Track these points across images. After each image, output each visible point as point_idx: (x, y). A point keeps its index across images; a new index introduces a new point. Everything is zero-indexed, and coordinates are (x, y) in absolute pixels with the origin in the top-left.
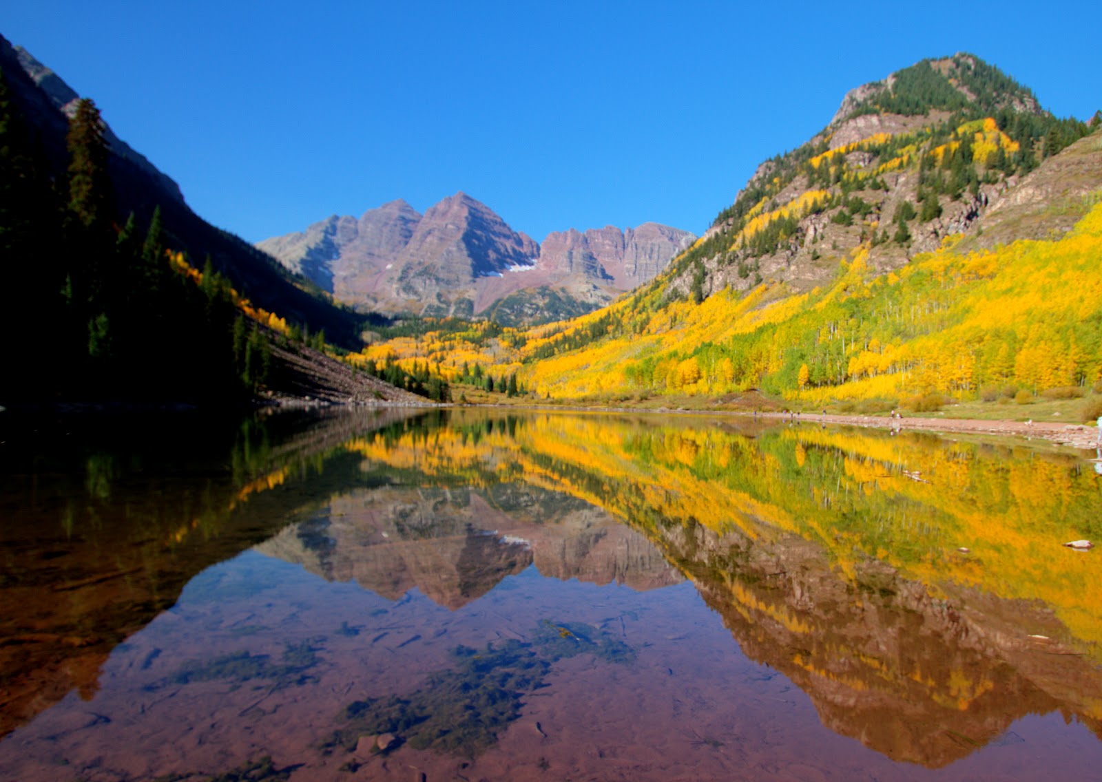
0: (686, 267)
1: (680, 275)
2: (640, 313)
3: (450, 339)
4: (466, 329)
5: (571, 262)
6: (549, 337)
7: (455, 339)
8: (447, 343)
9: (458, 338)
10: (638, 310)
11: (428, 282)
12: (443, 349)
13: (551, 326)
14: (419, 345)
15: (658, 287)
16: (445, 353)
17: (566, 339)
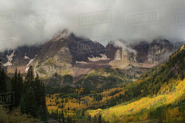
0: (176, 62)
1: (174, 66)
2: (156, 83)
3: (65, 97)
4: (73, 92)
5: (121, 55)
6: (113, 95)
7: (68, 97)
8: (64, 99)
9: (69, 96)
10: (155, 82)
11: (51, 67)
12: (63, 102)
13: (113, 90)
14: (52, 100)
15: (164, 70)
16: (64, 104)
17: (121, 96)
